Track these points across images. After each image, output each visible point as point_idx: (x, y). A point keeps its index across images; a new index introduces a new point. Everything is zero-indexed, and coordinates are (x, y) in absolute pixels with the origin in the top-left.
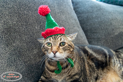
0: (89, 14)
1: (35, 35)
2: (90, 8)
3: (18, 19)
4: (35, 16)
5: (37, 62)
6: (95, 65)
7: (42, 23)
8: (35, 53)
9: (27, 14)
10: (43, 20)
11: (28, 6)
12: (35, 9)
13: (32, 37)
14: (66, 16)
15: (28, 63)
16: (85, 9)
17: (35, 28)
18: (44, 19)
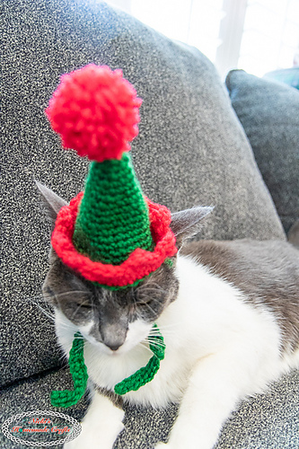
0: (288, 127)
2: (293, 110)
12: (114, 55)
14: (213, 114)
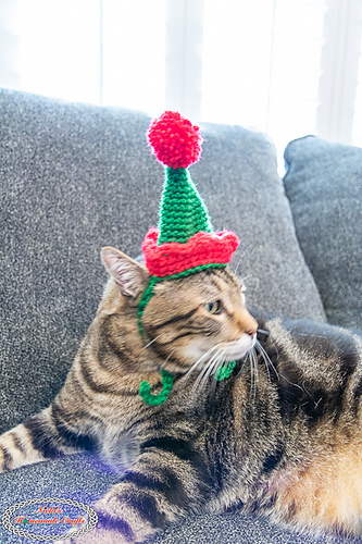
0: (343, 201)
1: (73, 247)
2: (353, 180)
3: (26, 183)
4: (88, 183)
5: (60, 345)
6: (276, 397)
7: (110, 210)
8: (61, 308)
9: (61, 173)
10: (118, 198)
11: (71, 147)
13: (60, 249)
15: (24, 339)
16: (331, 180)
17: (81, 223)
18: (121, 196)
